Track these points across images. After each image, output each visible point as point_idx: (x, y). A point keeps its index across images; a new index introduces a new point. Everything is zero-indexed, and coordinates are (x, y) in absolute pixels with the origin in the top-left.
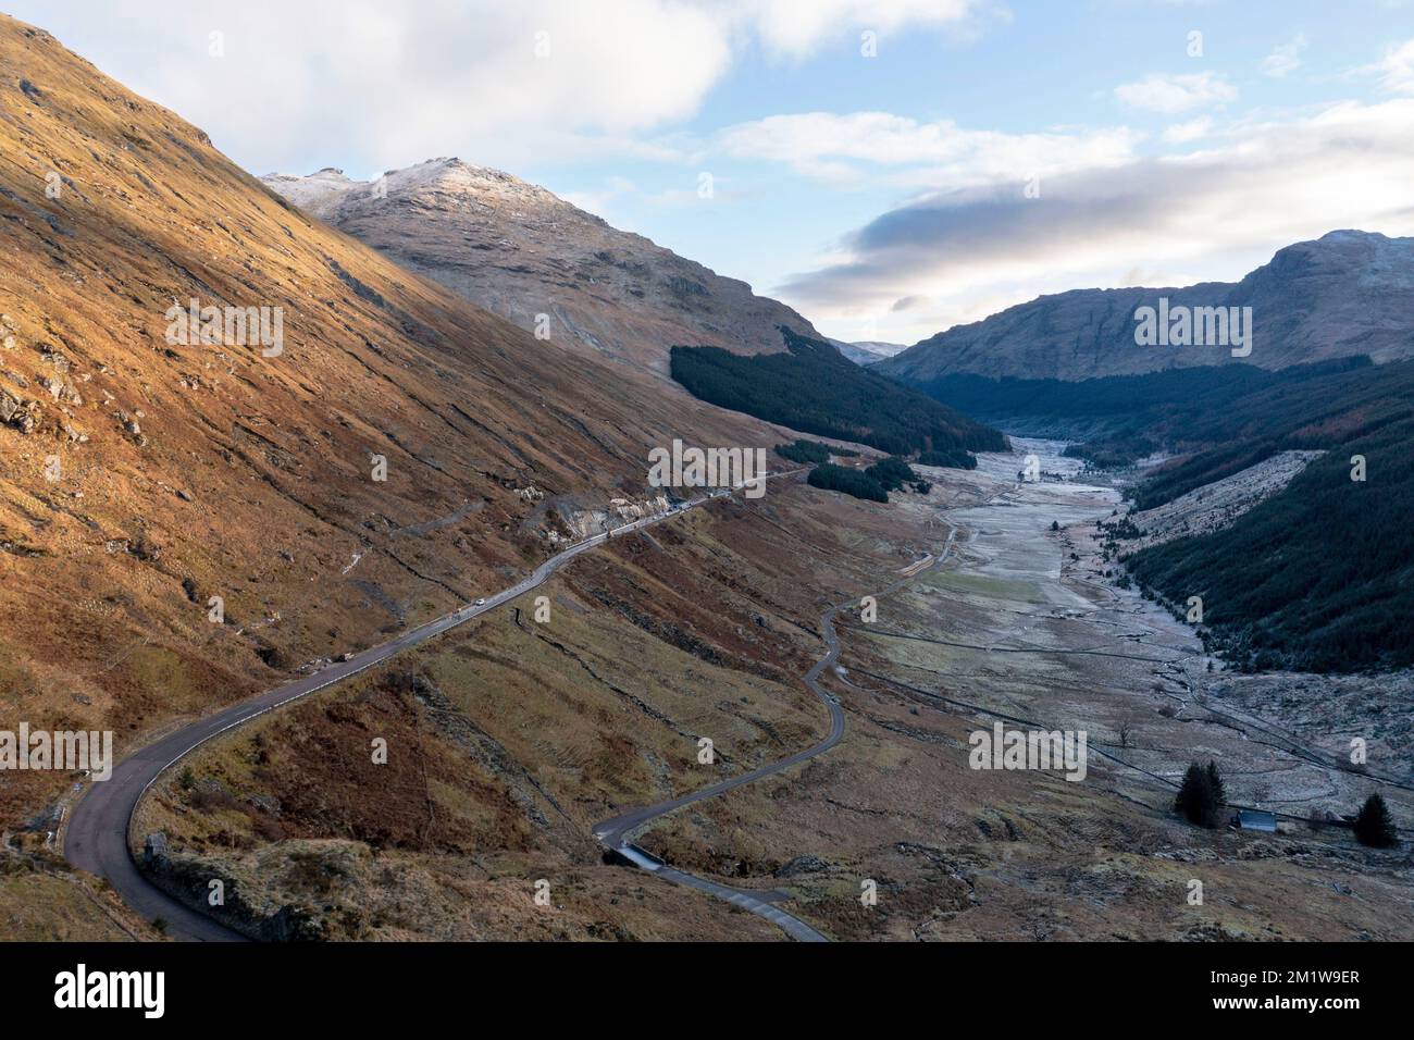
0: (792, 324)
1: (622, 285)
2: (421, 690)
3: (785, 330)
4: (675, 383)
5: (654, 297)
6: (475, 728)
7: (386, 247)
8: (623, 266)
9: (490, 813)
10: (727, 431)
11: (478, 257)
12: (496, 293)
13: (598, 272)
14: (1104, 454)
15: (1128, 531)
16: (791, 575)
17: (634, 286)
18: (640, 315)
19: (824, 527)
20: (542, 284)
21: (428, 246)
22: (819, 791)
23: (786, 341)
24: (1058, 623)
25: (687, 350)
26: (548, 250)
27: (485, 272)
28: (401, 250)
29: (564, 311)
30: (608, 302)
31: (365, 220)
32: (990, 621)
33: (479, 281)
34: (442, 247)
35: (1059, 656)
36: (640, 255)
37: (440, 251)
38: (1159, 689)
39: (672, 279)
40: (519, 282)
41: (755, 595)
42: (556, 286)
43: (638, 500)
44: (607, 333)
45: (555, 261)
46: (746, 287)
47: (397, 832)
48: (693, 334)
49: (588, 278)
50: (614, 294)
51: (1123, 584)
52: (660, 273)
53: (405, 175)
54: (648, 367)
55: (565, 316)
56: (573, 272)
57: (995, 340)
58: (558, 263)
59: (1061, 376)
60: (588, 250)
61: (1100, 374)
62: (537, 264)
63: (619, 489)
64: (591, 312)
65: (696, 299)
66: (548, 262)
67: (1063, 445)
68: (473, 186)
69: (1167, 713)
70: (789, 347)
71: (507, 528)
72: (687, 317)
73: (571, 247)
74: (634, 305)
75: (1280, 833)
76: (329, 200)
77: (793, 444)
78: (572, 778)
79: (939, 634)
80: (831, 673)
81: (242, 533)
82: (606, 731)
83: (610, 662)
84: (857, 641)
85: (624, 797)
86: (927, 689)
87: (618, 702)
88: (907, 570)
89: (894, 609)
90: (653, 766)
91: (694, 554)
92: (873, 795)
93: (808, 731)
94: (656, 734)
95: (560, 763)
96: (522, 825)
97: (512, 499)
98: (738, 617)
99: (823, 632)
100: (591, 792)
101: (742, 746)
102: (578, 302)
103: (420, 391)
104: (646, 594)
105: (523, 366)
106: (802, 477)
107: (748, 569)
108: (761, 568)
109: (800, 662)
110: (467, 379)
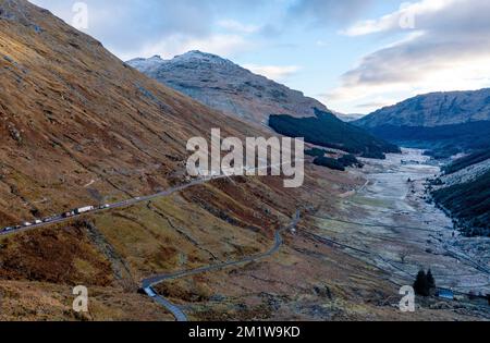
0: (318, 106)
1: (254, 93)
2: (89, 227)
3: (315, 109)
4: (270, 128)
5: (266, 97)
6: (106, 242)
7: (171, 82)
8: (255, 86)
9: (95, 271)
11: (203, 84)
12: (208, 97)
13: (245, 88)
14: (439, 154)
15: (438, 182)
17: (258, 93)
18: (259, 104)
19: (313, 179)
20: (224, 93)
21: (186, 81)
22: (248, 272)
23: (315, 112)
24: (397, 216)
25: (276, 116)
26: (228, 82)
27: (204, 90)
28: (176, 82)
29: (231, 103)
30: (248, 99)
31: (165, 73)
32: (369, 215)
33: (202, 93)
34: (190, 81)
35: (392, 229)
36: (262, 83)
37: (189, 83)
38: (429, 242)
39: (273, 91)
40: (216, 92)
41: (270, 202)
42: (229, 94)
44: (247, 110)
45: (229, 85)
46: (301, 93)
47: (49, 276)
48: (279, 110)
49: (241, 91)
50: (251, 96)
51: (429, 202)
52: (268, 89)
53: (180, 57)
54: (261, 122)
56: (236, 89)
57: (399, 112)
58: (231, 86)
59: (425, 125)
60: (242, 81)
61: (440, 124)
62: (223, 86)
64: (241, 102)
65: (281, 97)
66: (227, 85)
67: (423, 151)
68: (204, 60)
69: (428, 251)
70: (316, 115)
72: (277, 104)
73: (236, 80)
74: (258, 100)
75: (455, 299)
76: (155, 66)
77: (311, 149)
78: (140, 261)
79: (345, 219)
80: (288, 231)
81: (46, 171)
82: (165, 245)
83: (182, 222)
84: (308, 219)
85: (161, 270)
86: (327, 238)
87: (177, 235)
88: (342, 195)
89: (331, 210)
90: (180, 259)
91: (248, 186)
92: (272, 275)
93: (257, 250)
94: (188, 248)
95: (138, 256)
96: (110, 277)
97: (175, 164)
98: (258, 209)
99: (294, 216)
100: (147, 267)
101: (225, 254)
102: (237, 99)
103: (153, 127)
104: (217, 199)
105: (205, 121)
106: (311, 161)
107: (271, 192)
108: (278, 192)
109: (277, 226)
110: (175, 124)
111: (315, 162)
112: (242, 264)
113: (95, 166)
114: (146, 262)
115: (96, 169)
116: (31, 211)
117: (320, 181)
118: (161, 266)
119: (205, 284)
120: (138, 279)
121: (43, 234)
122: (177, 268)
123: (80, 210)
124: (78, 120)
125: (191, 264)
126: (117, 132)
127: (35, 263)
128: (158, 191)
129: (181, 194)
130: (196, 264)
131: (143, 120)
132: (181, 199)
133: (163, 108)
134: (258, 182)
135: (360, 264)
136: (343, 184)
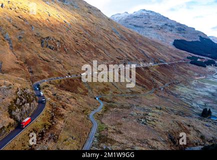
0: (202, 36)
1: (168, 29)
3: (200, 37)
4: (174, 46)
5: (174, 31)
7: (131, 24)
8: (169, 26)
9: (83, 91)
10: (178, 54)
11: (144, 25)
12: (146, 31)
13: (165, 27)
16: (169, 76)
17: (171, 29)
18: (171, 34)
19: (185, 70)
20: (154, 29)
21: (137, 24)
22: (133, 99)
25: (178, 40)
26: (156, 24)
28: (133, 25)
29: (157, 34)
30: (165, 32)
31: (128, 20)
32: (205, 87)
33: (144, 29)
34: (139, 24)
35: (213, 94)
36: (173, 24)
39: (178, 28)
40: (150, 29)
41: (157, 78)
42: (156, 30)
43: (145, 63)
44: (164, 37)
46: (194, 29)
47: (71, 90)
48: (180, 37)
49: (162, 28)
50: (167, 31)
52: (176, 27)
53: (136, 12)
54: (169, 43)
56: (160, 27)
58: (157, 26)
60: (163, 23)
62: (154, 26)
63: (143, 61)
64: (161, 34)
65: (182, 31)
68: (146, 14)
70: (200, 40)
72: (180, 34)
73: (161, 23)
74: (170, 32)
75: (216, 120)
76: (125, 17)
77: (192, 57)
78: (97, 91)
79: (192, 88)
80: (160, 89)
81: (74, 62)
82: (106, 87)
84: (172, 86)
86: (176, 93)
87: (112, 85)
88: (197, 78)
89: (186, 83)
90: (111, 92)
91: (149, 71)
92: (141, 101)
93: (140, 93)
94: (114, 89)
95: (97, 89)
96: (87, 94)
97: (119, 61)
98: (150, 80)
99: (166, 84)
100: (99, 93)
101: (127, 93)
102: (160, 32)
103: (114, 46)
105: (140, 43)
106: (189, 62)
107: (160, 74)
108: (163, 74)
109: (155, 87)
110: (124, 45)
111: (191, 63)
112: (132, 96)
113: (89, 61)
114: (99, 91)
116: (68, 73)
117: (188, 71)
118: (104, 93)
119: (116, 100)
120: (95, 95)
121: (70, 80)
122: (109, 94)
124: (86, 44)
125: (114, 94)
126: (100, 49)
127: (68, 87)
131: (111, 43)
133: (122, 38)
134: (155, 70)
135: (184, 104)
136: (201, 73)
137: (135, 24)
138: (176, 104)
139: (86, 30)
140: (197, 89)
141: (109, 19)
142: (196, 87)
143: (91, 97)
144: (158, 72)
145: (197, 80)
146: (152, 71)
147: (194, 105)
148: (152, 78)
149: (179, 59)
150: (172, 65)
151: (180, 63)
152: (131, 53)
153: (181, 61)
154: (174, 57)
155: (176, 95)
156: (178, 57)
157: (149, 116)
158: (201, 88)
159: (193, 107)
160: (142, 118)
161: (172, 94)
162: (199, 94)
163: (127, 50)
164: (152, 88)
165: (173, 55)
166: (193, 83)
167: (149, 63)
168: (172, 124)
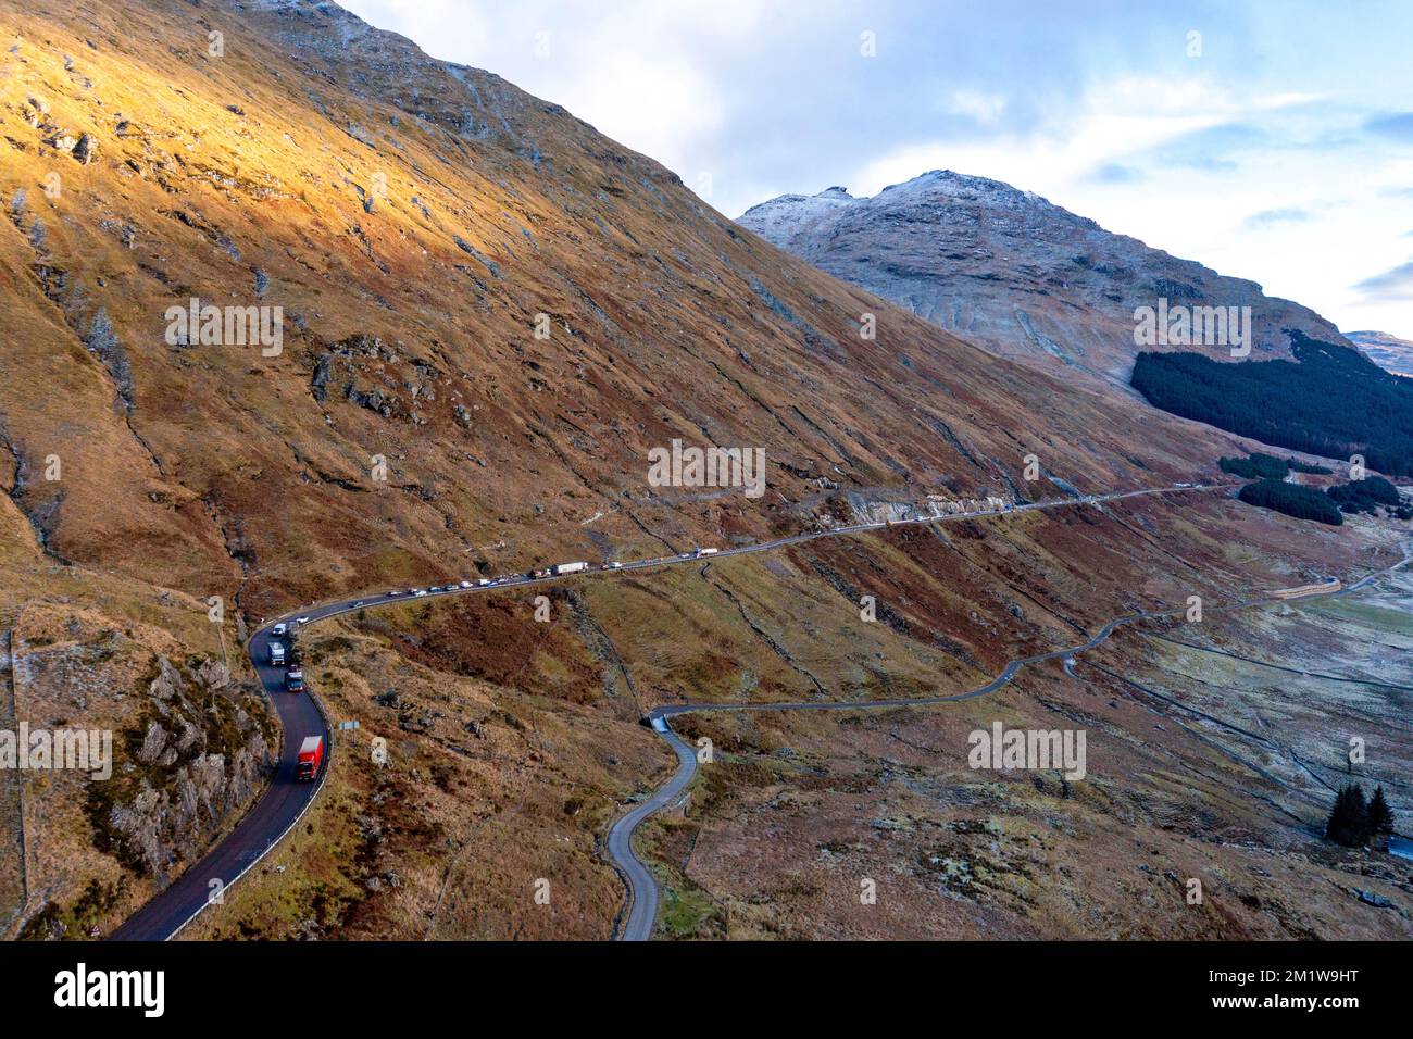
0: (1307, 329)
1: (1098, 289)
2: (572, 601)
3: (1296, 334)
4: (1134, 391)
5: (1134, 300)
6: (598, 630)
7: (866, 260)
8: (1103, 270)
9: (570, 678)
10: (1165, 441)
11: (950, 266)
12: (961, 301)
13: (1074, 277)
16: (1109, 579)
17: (1112, 290)
18: (1112, 320)
19: (1211, 541)
20: (1010, 292)
21: (904, 258)
22: (886, 727)
23: (1294, 346)
25: (1156, 356)
26: (1024, 258)
27: (954, 281)
28: (879, 262)
29: (1027, 318)
30: (1079, 308)
31: (852, 235)
32: (1341, 650)
33: (947, 290)
34: (916, 258)
35: (1392, 691)
36: (1127, 259)
37: (914, 262)
39: (1158, 282)
40: (987, 289)
41: (1038, 592)
42: (1023, 293)
43: (961, 498)
44: (1070, 340)
45: (1027, 268)
46: (1255, 287)
47: (490, 672)
49: (1061, 284)
50: (1088, 299)
52: (1145, 277)
53: (898, 190)
54: (1107, 374)
55: (1028, 323)
56: (1045, 278)
58: (1031, 270)
60: (1066, 256)
62: (1009, 271)
63: (944, 487)
64: (1057, 317)
66: (1020, 268)
68: (961, 198)
70: (1296, 354)
71: (774, 508)
73: (1048, 253)
74: (1109, 310)
76: (828, 217)
77: (1248, 457)
78: (658, 673)
79: (1260, 654)
80: (1056, 663)
81: (512, 490)
82: (718, 652)
83: (769, 611)
84: (1133, 644)
85: (698, 695)
86: (1162, 691)
87: (750, 636)
88: (1286, 593)
89: (1222, 625)
90: (744, 681)
91: (987, 549)
92: (941, 740)
93: (928, 688)
94: (767, 663)
95: (656, 663)
96: (595, 692)
97: (797, 485)
98: (993, 605)
99: (1096, 632)
100: (669, 685)
101: (847, 686)
102: (1044, 309)
103: (766, 394)
104: (881, 572)
105: (925, 374)
106: (1234, 490)
107: (1051, 568)
108: (1072, 570)
109: (1028, 649)
110: (828, 384)
111: (1245, 496)
112: (878, 709)
113: (609, 482)
114: (669, 677)
115: (610, 490)
116: (476, 563)
117: (1232, 550)
118: (699, 688)
119: (779, 733)
120: (647, 704)
121: (490, 604)
122: (732, 697)
123: (561, 569)
124: (593, 381)
125: (763, 694)
126: (679, 409)
127: (471, 649)
128: (739, 545)
129: (791, 554)
130: (775, 695)
131: (746, 377)
132: (788, 565)
133: (812, 341)
134: (1022, 539)
135: (1214, 756)
136: (1309, 563)
137: (892, 257)
138: (1165, 757)
139: (590, 297)
140: (1292, 663)
141: (733, 230)
142: (1285, 649)
143: (622, 718)
144: (1044, 554)
145: (1292, 603)
146: (1002, 548)
147: (1278, 764)
148: (1001, 589)
149: (1170, 474)
150: (1127, 508)
151: (1177, 501)
152: (873, 437)
153: (1180, 486)
154: (1139, 463)
155: (1160, 704)
156: (1167, 459)
157: (994, 835)
158: (1320, 656)
159: (1269, 781)
160: (944, 852)
161: (1137, 694)
162: (1306, 697)
163: (848, 419)
164: (1004, 659)
165: (1130, 447)
166: (1267, 623)
167: (983, 496)
168: (1139, 894)
